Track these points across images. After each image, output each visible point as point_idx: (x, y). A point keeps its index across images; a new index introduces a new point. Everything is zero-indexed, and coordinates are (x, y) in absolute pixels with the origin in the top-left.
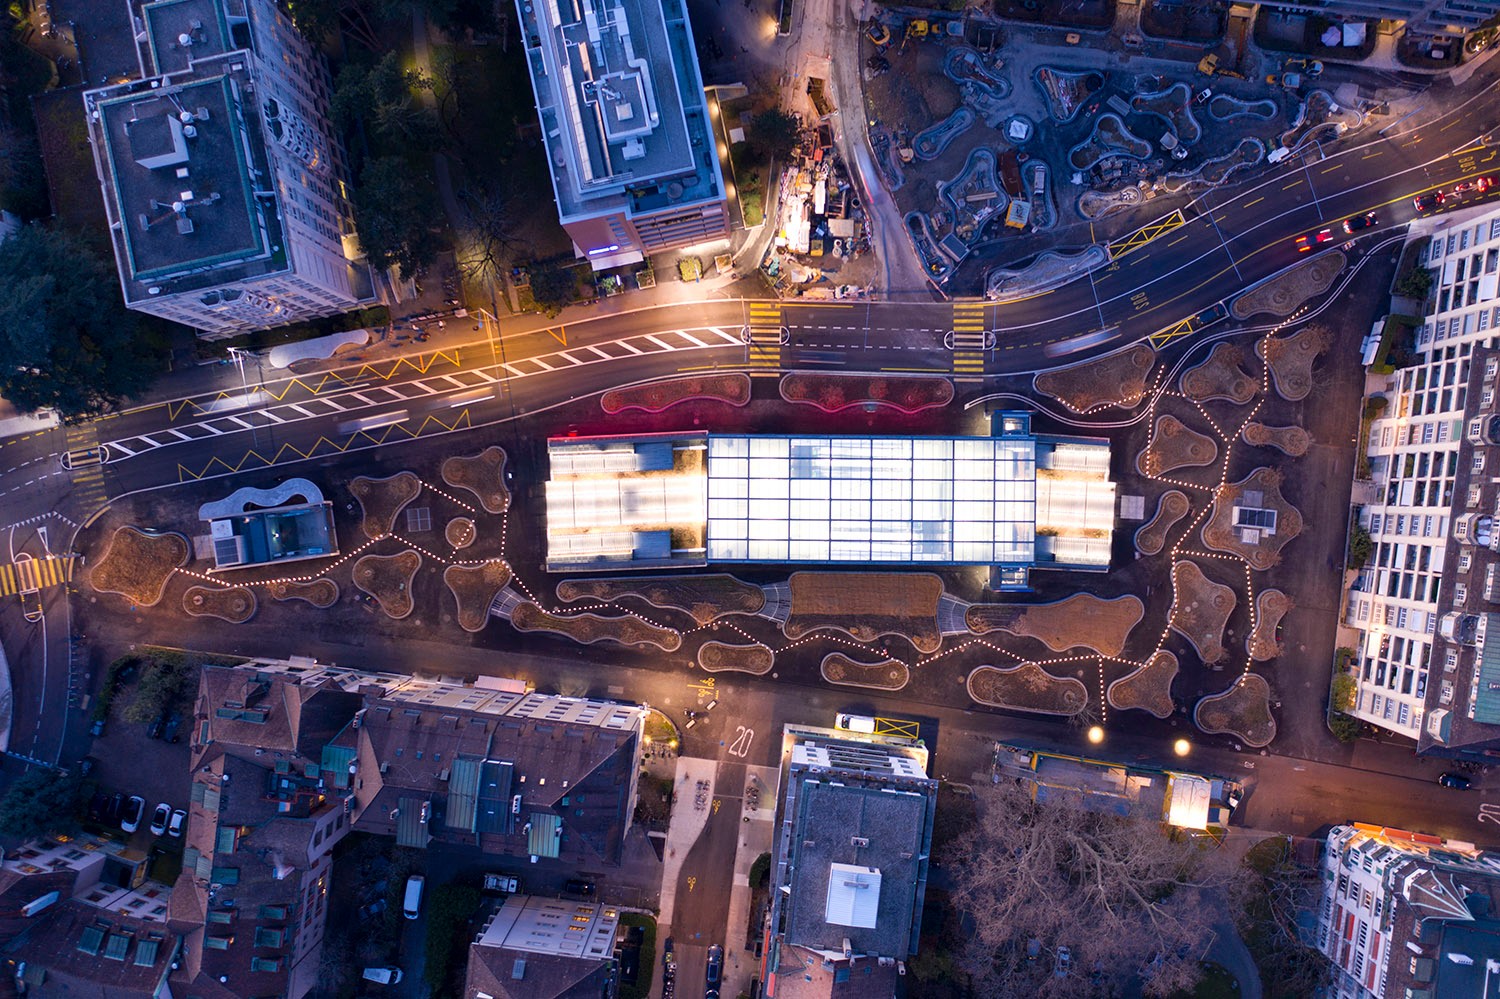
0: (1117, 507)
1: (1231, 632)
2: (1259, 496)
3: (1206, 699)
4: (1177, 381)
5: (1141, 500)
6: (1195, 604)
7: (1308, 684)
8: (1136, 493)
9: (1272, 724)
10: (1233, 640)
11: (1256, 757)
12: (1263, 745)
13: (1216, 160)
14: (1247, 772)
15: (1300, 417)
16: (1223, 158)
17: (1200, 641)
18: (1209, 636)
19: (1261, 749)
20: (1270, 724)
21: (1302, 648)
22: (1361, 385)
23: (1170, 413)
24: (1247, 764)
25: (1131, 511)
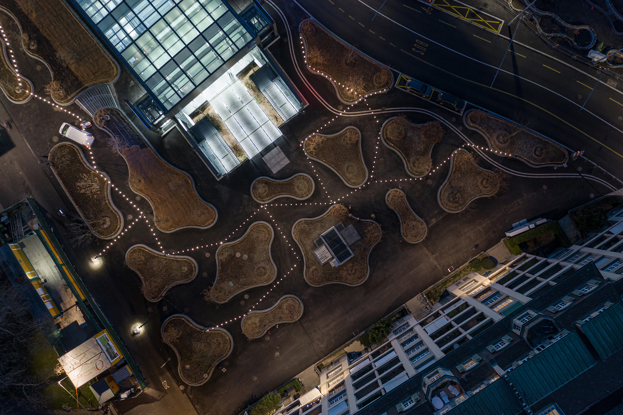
0: (268, 149)
1: (246, 297)
2: (356, 237)
3: (184, 317)
4: (387, 118)
5: (286, 161)
6: (246, 257)
7: (255, 378)
8: (288, 155)
9: (207, 377)
10: (242, 303)
11: (175, 385)
12: (187, 382)
13: (558, 19)
14: (159, 387)
15: (434, 221)
16: (563, 23)
17: (222, 280)
18: (231, 284)
19: (183, 384)
20: (205, 376)
21: (277, 354)
22: (491, 243)
23: (362, 131)
24: (164, 382)
25: (273, 161)
